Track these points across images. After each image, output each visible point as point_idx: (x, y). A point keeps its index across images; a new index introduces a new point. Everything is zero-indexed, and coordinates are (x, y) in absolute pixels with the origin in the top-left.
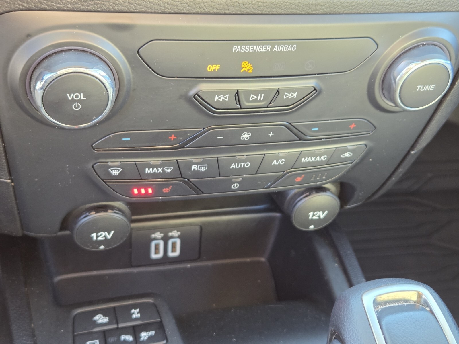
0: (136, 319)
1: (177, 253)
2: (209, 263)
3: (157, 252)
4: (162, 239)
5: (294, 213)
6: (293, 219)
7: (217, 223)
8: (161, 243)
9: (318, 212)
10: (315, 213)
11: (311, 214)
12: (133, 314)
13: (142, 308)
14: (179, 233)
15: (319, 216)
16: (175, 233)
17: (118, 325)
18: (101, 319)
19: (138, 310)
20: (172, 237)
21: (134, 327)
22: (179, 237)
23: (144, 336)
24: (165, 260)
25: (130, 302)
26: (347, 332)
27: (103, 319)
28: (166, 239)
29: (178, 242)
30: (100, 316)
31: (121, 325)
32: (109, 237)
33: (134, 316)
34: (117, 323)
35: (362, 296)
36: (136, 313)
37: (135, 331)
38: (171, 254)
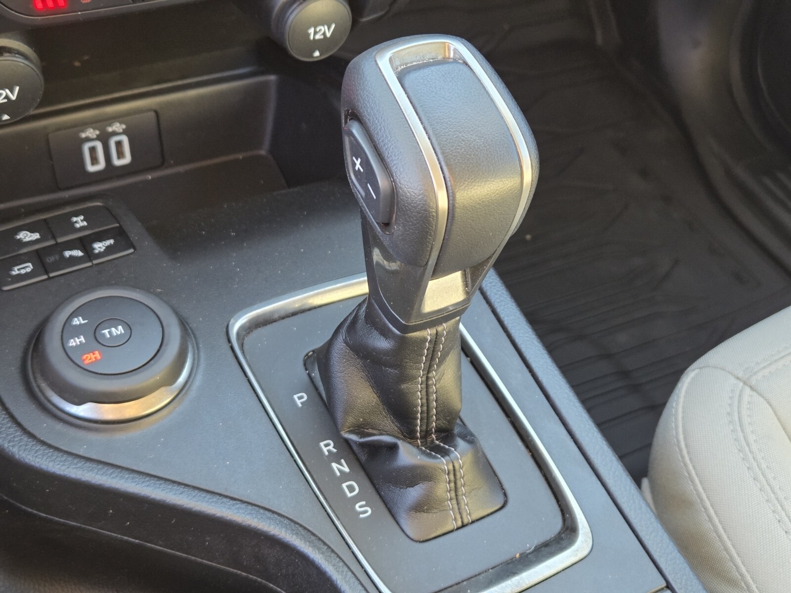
0: (82, 229)
1: (127, 159)
2: (181, 169)
3: (94, 161)
4: (98, 138)
5: (287, 34)
6: (288, 43)
7: (181, 103)
8: (99, 146)
9: (322, 28)
10: (318, 29)
11: (312, 31)
12: (76, 222)
13: (88, 214)
14: (124, 126)
15: (324, 34)
16: (117, 127)
17: (56, 241)
18: (26, 236)
19: (82, 217)
20: (114, 134)
21: (81, 239)
22: (124, 132)
23: (99, 247)
24: (111, 171)
25: (68, 209)
26: (362, 101)
27: (31, 236)
28: (104, 138)
29: (125, 139)
30: (26, 233)
31: (60, 240)
32: (13, 97)
33: (78, 226)
34: (54, 237)
35: (375, 56)
36: (79, 222)
37: (85, 244)
38: (117, 162)
